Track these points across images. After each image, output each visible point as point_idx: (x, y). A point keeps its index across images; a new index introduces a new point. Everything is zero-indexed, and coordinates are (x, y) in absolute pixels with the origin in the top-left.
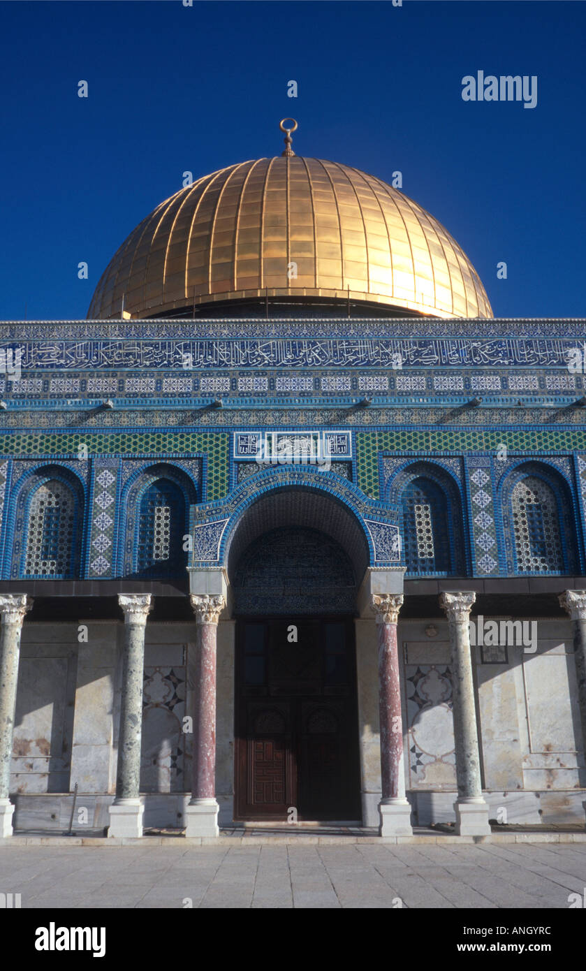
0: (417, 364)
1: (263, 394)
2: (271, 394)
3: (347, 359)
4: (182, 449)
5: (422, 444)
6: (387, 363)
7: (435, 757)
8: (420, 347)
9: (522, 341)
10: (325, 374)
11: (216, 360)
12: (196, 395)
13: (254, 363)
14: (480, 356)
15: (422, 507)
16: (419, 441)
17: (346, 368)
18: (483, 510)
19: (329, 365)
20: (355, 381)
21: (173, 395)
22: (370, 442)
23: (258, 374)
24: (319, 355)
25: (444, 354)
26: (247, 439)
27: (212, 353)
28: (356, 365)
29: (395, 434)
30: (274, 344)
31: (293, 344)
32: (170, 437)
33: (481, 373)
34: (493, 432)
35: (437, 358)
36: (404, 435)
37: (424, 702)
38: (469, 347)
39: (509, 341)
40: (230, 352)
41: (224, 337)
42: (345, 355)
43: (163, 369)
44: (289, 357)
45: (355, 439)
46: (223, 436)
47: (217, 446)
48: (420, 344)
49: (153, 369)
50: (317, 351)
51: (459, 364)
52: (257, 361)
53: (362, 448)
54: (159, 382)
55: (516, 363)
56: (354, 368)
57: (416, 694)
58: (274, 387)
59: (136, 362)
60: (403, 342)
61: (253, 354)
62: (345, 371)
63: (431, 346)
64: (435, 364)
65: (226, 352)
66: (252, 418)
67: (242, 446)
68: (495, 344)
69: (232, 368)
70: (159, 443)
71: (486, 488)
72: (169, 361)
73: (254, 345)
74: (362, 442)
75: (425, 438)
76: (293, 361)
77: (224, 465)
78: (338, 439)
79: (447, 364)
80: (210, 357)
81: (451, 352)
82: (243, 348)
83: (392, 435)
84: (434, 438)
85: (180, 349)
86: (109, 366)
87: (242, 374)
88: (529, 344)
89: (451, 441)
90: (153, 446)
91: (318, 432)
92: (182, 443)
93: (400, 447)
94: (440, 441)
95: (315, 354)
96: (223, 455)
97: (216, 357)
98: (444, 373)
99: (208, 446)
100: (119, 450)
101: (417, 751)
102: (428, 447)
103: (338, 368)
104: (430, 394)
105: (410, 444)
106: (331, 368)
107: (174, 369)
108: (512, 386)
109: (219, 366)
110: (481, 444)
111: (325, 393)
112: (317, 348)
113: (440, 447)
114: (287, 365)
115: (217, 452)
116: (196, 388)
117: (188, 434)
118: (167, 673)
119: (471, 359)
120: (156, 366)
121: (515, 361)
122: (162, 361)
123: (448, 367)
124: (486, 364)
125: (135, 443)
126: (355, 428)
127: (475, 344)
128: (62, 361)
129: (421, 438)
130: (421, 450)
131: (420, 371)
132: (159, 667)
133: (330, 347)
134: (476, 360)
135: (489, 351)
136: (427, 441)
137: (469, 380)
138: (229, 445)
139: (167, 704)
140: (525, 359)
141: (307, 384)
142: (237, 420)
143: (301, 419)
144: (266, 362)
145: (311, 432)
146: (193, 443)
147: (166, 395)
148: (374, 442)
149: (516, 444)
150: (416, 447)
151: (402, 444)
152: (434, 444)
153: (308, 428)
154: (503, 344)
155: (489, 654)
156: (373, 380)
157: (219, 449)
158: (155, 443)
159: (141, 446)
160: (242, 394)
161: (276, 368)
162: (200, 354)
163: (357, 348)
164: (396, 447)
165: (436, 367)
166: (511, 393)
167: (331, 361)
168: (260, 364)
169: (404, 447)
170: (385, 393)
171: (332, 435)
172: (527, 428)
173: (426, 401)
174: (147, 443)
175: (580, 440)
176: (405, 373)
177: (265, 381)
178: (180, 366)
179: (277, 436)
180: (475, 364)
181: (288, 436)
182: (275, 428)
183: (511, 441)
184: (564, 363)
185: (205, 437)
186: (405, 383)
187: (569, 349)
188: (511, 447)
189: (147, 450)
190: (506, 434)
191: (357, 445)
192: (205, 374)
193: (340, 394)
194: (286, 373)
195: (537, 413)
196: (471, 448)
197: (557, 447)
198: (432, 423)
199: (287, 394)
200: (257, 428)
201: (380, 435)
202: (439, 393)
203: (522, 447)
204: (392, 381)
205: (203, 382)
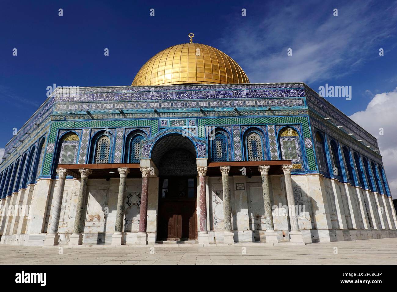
0: (217, 98)
1: (169, 108)
2: (172, 108)
5: (218, 122)
6: (208, 98)
7: (222, 220)
9: (250, 90)
10: (188, 101)
12: (148, 108)
13: (166, 98)
15: (218, 142)
16: (217, 121)
18: (237, 142)
19: (190, 99)
20: (198, 104)
21: (141, 108)
22: (202, 122)
23: (168, 101)
25: (226, 95)
26: (164, 122)
28: (198, 99)
29: (210, 119)
30: (173, 92)
31: (178, 93)
32: (140, 121)
33: (237, 100)
34: (240, 118)
35: (223, 96)
36: (213, 119)
37: (218, 203)
39: (246, 90)
41: (157, 91)
42: (195, 96)
43: (139, 101)
44: (178, 96)
45: (197, 121)
46: (157, 121)
47: (155, 124)
48: (218, 92)
51: (230, 98)
54: (137, 105)
55: (248, 97)
57: (216, 200)
58: (173, 105)
59: (130, 99)
60: (213, 91)
61: (166, 96)
62: (195, 100)
63: (222, 92)
65: (158, 95)
66: (166, 115)
67: (162, 124)
68: (242, 91)
69: (160, 100)
70: (137, 123)
71: (238, 135)
72: (140, 98)
73: (167, 93)
74: (200, 122)
75: (219, 120)
76: (179, 98)
77: (157, 130)
78: (192, 121)
79: (227, 98)
80: (153, 97)
81: (228, 94)
82: (163, 94)
83: (209, 120)
84: (222, 120)
85: (144, 95)
86: (122, 100)
87: (163, 102)
88: (252, 91)
89: (227, 121)
90: (135, 124)
91: (186, 119)
92: (144, 123)
94: (224, 121)
95: (186, 95)
96: (156, 127)
97: (155, 97)
98: (225, 100)
99: (152, 124)
100: (124, 125)
101: (216, 218)
102: (220, 123)
103: (193, 100)
104: (221, 107)
106: (191, 100)
107: (142, 101)
108: (247, 104)
109: (156, 99)
110: (237, 122)
111: (188, 107)
113: (224, 123)
114: (177, 99)
115: (155, 126)
116: (149, 106)
117: (146, 120)
118: (137, 194)
119: (234, 96)
120: (136, 100)
121: (248, 96)
122: (139, 98)
123: (227, 99)
124: (239, 98)
125: (129, 123)
126: (198, 118)
127: (235, 92)
128: (107, 99)
129: (218, 120)
130: (218, 124)
131: (218, 100)
132: (135, 192)
133: (190, 93)
134: (236, 96)
135: (240, 94)
136: (220, 121)
137: (233, 102)
138: (158, 124)
139: (137, 204)
140: (251, 96)
141: (183, 104)
142: (161, 116)
143: (181, 115)
144: (170, 98)
145: (184, 119)
146: (147, 123)
147: (139, 108)
149: (248, 122)
150: (216, 123)
151: (212, 122)
152: (222, 122)
153: (183, 118)
155: (239, 187)
156: (203, 103)
157: (155, 125)
158: (135, 123)
159: (131, 124)
160: (163, 108)
161: (173, 100)
162: (150, 96)
163: (199, 93)
164: (210, 123)
165: (223, 99)
166: (246, 106)
168: (168, 99)
170: (207, 107)
171: (190, 120)
172: (251, 117)
173: (220, 109)
174: (133, 123)
175: (268, 120)
176: (213, 101)
177: (170, 104)
178: (144, 100)
179: (173, 121)
180: (235, 98)
181: (177, 120)
182: (172, 118)
183: (246, 121)
184: (263, 97)
185: (151, 121)
186: (213, 104)
187: (265, 93)
188: (246, 123)
189: (133, 125)
190: (245, 119)
191: (198, 123)
192: (152, 102)
193: (193, 107)
194: (177, 101)
195: (254, 112)
196: (234, 123)
197: (261, 122)
198: (221, 116)
199: (176, 108)
200: (167, 118)
201: (205, 120)
202: (224, 107)
203: (250, 123)
204: (209, 103)
205: (151, 104)
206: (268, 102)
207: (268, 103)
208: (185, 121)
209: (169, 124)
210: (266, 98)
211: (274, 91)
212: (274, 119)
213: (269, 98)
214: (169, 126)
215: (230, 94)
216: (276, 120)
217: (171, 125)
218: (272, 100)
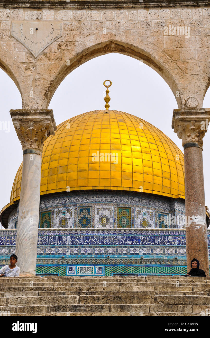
0: (125, 244)
1: (77, 254)
2: (80, 254)
3: (103, 242)
4: (51, 272)
6: (116, 243)
8: (126, 238)
9: (159, 236)
10: (96, 247)
11: (63, 242)
12: (56, 254)
13: (74, 243)
14: (145, 241)
17: (103, 245)
19: (97, 244)
20: (105, 250)
21: (49, 254)
23: (76, 247)
24: (95, 241)
25: (134, 241)
26: (72, 269)
27: (62, 240)
28: (106, 244)
29: (117, 267)
30: (81, 237)
31: (87, 237)
32: (48, 268)
33: (145, 247)
34: (147, 267)
35: (131, 242)
36: (120, 267)
38: (142, 238)
39: (155, 236)
40: (67, 239)
41: (65, 235)
42: (103, 241)
43: (46, 245)
44: (85, 241)
45: (105, 269)
46: (64, 267)
47: (62, 270)
48: (126, 237)
49: (43, 245)
50: (94, 239)
51: (138, 244)
52: (75, 243)
53: (107, 272)
54: (45, 250)
55: (156, 244)
56: (105, 245)
58: (80, 251)
60: (121, 237)
61: (74, 240)
62: (102, 246)
63: (130, 238)
64: (131, 244)
65: (66, 240)
66: (73, 262)
67: (70, 271)
68: (150, 237)
69: (68, 245)
72: (48, 243)
73: (75, 237)
74: (107, 270)
75: (126, 269)
76: (86, 243)
78: (99, 269)
79: (135, 244)
80: (61, 241)
81: (136, 240)
82: (71, 238)
83: (116, 267)
84: (129, 269)
85: (52, 238)
87: (71, 247)
88: (161, 237)
89: (134, 270)
91: (93, 266)
92: (52, 270)
93: (118, 272)
94: (131, 270)
95: (94, 241)
96: (64, 274)
98: (133, 247)
99: (60, 271)
102: (127, 272)
103: (100, 245)
104: (129, 254)
105: (121, 271)
107: (50, 245)
108: (155, 252)
109: (64, 244)
110: (143, 271)
111: (96, 254)
112: (94, 238)
113: (131, 272)
114: (85, 244)
116: (56, 251)
117: (54, 267)
119: (142, 242)
120: (44, 244)
121: (156, 243)
122: (46, 243)
124: (147, 244)
126: (105, 265)
127: (144, 237)
128: (15, 243)
129: (125, 268)
130: (125, 272)
131: (126, 246)
133: (98, 238)
134: (144, 243)
135: (148, 240)
136: (127, 270)
138: (66, 271)
140: (159, 243)
141: (91, 250)
142: (69, 262)
143: (88, 262)
144: (78, 243)
145: (91, 266)
146: (55, 270)
147: (47, 254)
148: (110, 270)
150: (123, 272)
151: (119, 271)
152: (129, 271)
153: (90, 265)
154: (153, 237)
156: (111, 249)
157: (63, 272)
158: (43, 270)
159: (39, 271)
160: (70, 254)
161: (81, 245)
162: (58, 240)
163: (107, 238)
164: (117, 271)
166: (154, 254)
167: (98, 243)
168: (76, 244)
169: (120, 272)
170: (114, 254)
171: (98, 267)
172: (158, 266)
173: (127, 256)
174: (41, 270)
175: (175, 270)
176: (121, 247)
177: (77, 249)
178: (52, 244)
179: (80, 267)
180: (143, 244)
181: (84, 267)
182: (80, 265)
183: (153, 270)
184: (172, 244)
185: (59, 268)
186: (121, 250)
187: (173, 240)
188: (153, 272)
189: (41, 272)
190: (151, 268)
191: (105, 271)
192: (59, 247)
193: (101, 254)
194: (84, 247)
195: (161, 261)
196: (140, 272)
197: (167, 272)
198: (128, 264)
199: (84, 254)
200: (75, 265)
201: (112, 267)
202: (131, 254)
203: (156, 272)
204: (117, 250)
205: (59, 250)
206: (176, 250)
207: (176, 252)
208: (92, 268)
209: (76, 271)
210: (174, 246)
211: (183, 238)
212: (180, 269)
213: (178, 246)
214: (76, 274)
215: (138, 239)
216: (182, 270)
217: (78, 272)
218: (180, 248)
